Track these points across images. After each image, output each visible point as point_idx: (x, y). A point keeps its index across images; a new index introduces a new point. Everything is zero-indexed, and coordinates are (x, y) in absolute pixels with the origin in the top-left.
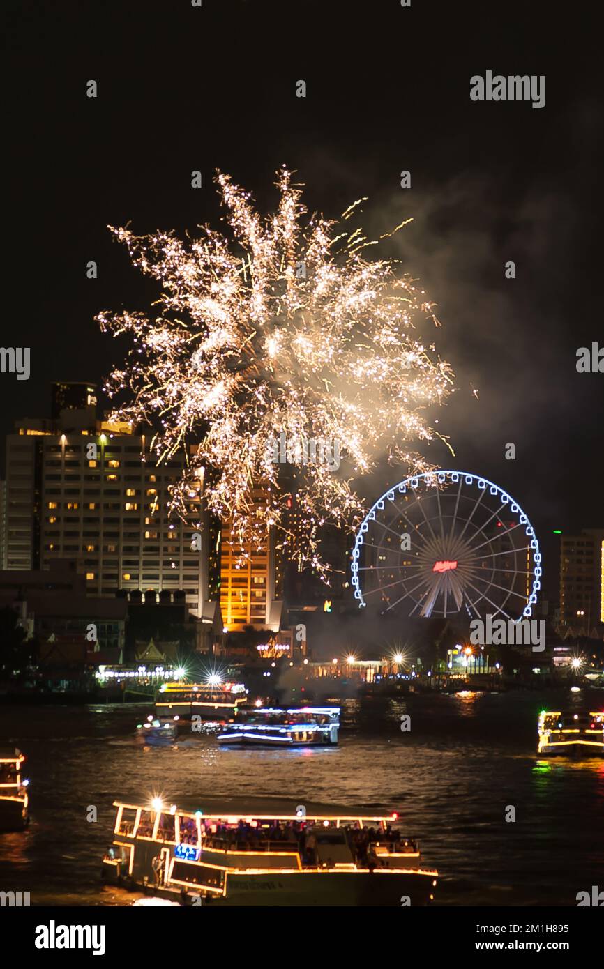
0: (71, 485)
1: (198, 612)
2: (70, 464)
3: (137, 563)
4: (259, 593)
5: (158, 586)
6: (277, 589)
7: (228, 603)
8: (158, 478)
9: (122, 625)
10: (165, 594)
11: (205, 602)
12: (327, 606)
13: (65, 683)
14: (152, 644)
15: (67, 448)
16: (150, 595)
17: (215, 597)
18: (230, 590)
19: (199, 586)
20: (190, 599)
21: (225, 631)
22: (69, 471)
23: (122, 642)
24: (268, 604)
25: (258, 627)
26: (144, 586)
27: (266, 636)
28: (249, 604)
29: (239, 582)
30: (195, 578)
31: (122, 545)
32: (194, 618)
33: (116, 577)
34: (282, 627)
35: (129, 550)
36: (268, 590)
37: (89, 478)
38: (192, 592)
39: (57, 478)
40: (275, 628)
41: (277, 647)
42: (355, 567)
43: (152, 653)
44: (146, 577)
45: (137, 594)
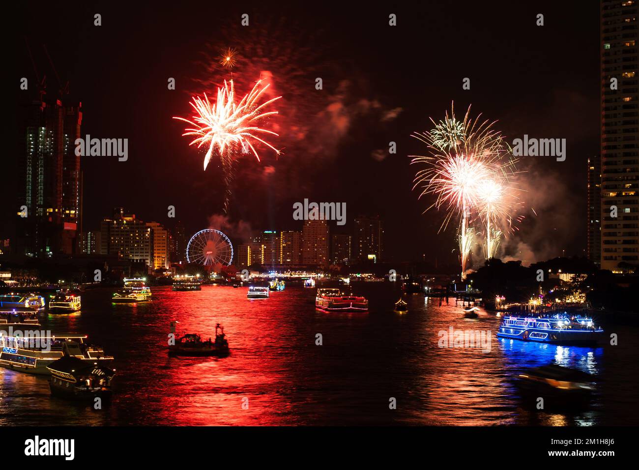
0: (117, 233)
1: (149, 264)
2: (117, 228)
3: (133, 252)
4: (163, 259)
5: (138, 258)
6: (168, 258)
7: (156, 262)
8: (139, 231)
9: (130, 268)
10: (140, 260)
11: (150, 262)
12: (180, 263)
13: (116, 282)
14: (137, 272)
15: (116, 224)
16: (137, 260)
17: (152, 260)
18: (156, 259)
19: (149, 258)
20: (146, 261)
21: (155, 269)
22: (117, 230)
23: (130, 272)
24: (166, 262)
25: (163, 268)
26: (135, 258)
27: (166, 270)
28: (161, 262)
29: (159, 257)
30: (148, 256)
31: (130, 248)
32: (147, 266)
33: (129, 256)
34: (169, 268)
35: (131, 249)
36: (166, 259)
37: (121, 231)
38: (147, 259)
39: (113, 231)
40: (168, 268)
41: (168, 273)
42: (187, 257)
43: (137, 274)
44: (136, 256)
45: (133, 260)
